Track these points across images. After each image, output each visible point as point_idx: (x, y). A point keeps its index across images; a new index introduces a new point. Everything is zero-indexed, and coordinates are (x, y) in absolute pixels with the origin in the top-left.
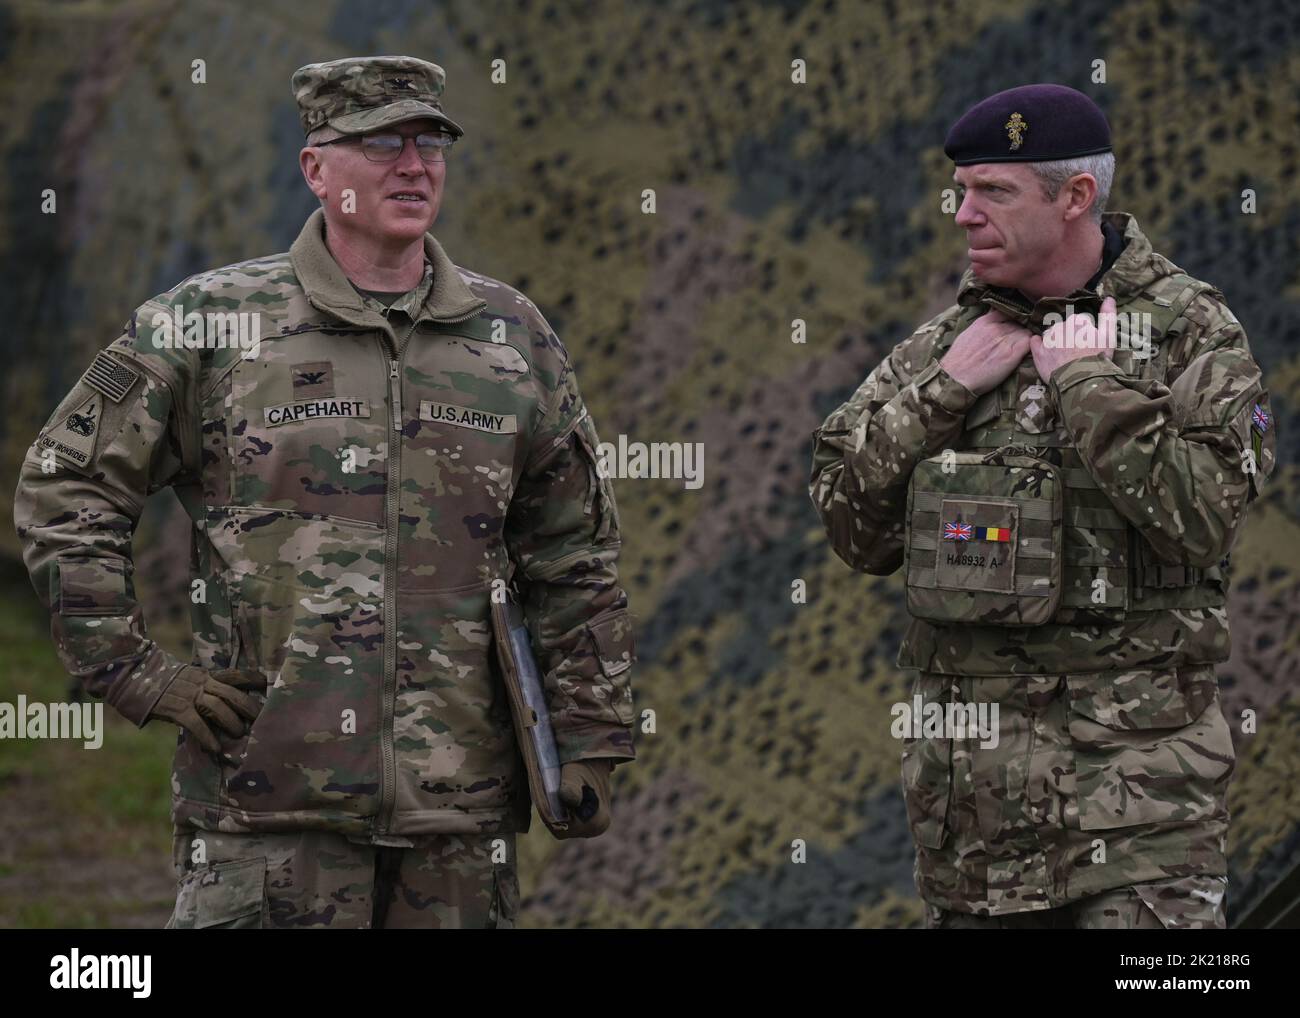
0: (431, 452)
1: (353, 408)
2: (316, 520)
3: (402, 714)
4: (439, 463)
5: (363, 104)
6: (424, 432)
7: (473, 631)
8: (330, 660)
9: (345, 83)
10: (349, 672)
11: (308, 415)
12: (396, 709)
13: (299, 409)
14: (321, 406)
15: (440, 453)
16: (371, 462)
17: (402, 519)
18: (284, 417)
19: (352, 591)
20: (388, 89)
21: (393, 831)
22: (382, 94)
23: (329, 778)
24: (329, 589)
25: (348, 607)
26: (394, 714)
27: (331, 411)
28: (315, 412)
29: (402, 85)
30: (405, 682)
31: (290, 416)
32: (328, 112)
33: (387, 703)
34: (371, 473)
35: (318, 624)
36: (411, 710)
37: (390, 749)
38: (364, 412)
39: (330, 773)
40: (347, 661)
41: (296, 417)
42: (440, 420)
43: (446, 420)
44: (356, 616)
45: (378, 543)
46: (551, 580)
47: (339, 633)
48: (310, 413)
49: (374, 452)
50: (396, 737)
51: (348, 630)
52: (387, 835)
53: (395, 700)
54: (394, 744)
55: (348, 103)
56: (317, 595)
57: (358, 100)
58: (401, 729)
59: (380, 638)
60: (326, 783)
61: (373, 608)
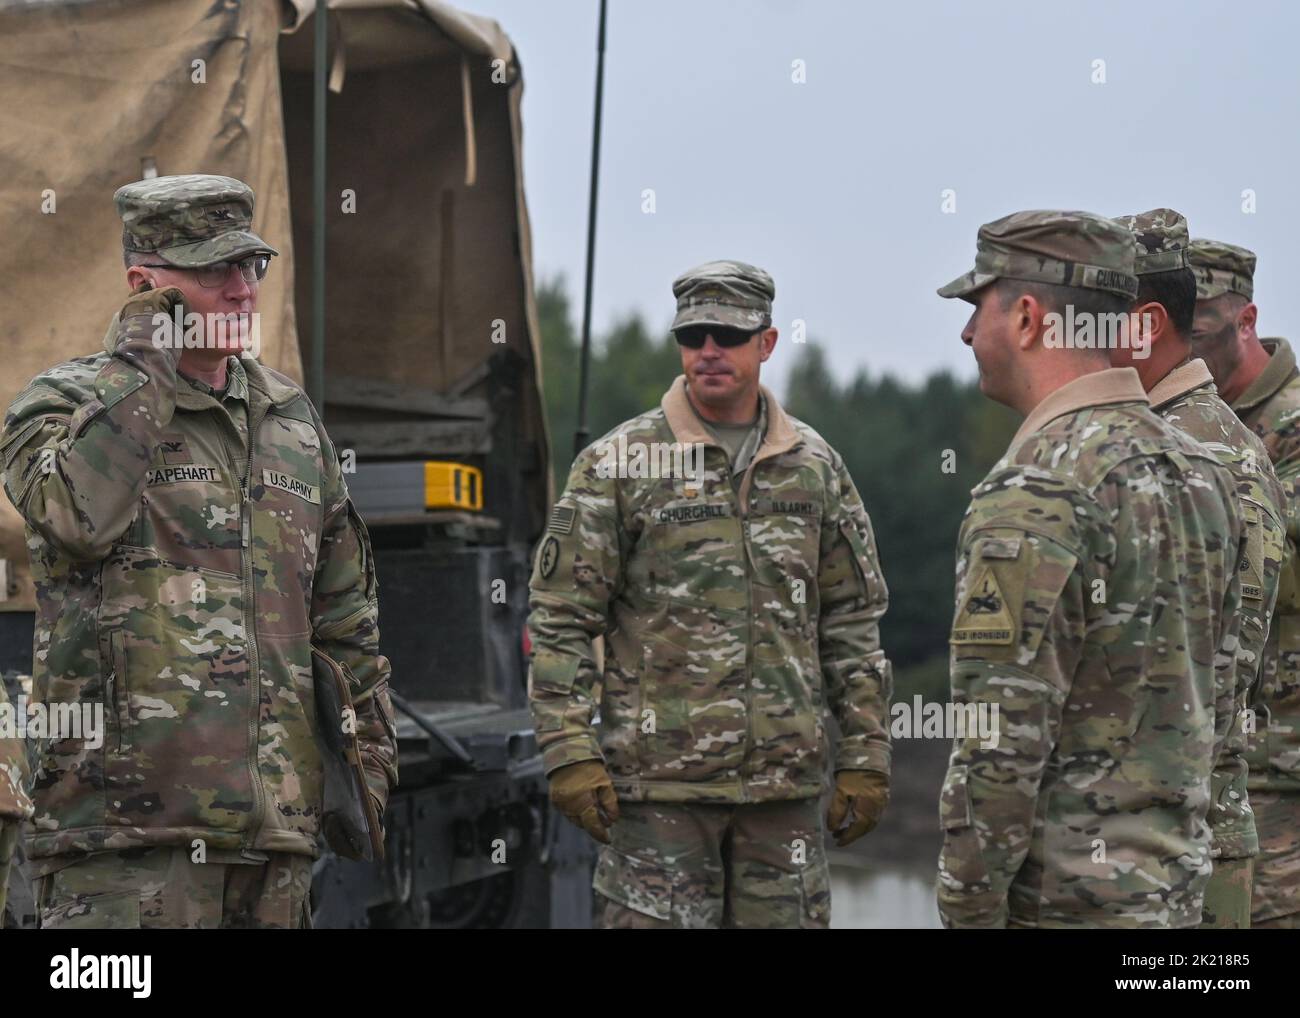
0: (273, 514)
1: (209, 473)
2: (189, 571)
3: (264, 743)
4: (279, 524)
5: (189, 237)
6: (267, 495)
7: (300, 674)
8: (209, 694)
9: (173, 217)
10: (225, 703)
11: (177, 478)
12: (260, 738)
13: (169, 473)
14: (186, 471)
15: (279, 515)
16: (227, 520)
17: (255, 571)
18: (157, 479)
19: (220, 633)
20: (212, 221)
21: (257, 847)
22: (206, 227)
23: (215, 797)
24: (201, 632)
25: (218, 647)
26: (259, 742)
27: (194, 476)
28: (182, 476)
29: (222, 216)
30: (266, 715)
31: (162, 478)
32: (156, 243)
33: (253, 731)
34: (229, 530)
35: (197, 662)
36: (271, 739)
37: (256, 772)
38: (217, 477)
39: (215, 792)
40: (221, 695)
41: (168, 480)
42: (277, 486)
43: (281, 487)
44: (225, 656)
45: (237, 592)
46: (339, 638)
47: (213, 670)
48: (178, 476)
49: (229, 512)
50: (260, 763)
51: (221, 668)
52: (251, 849)
53: (259, 729)
54: (259, 769)
55: (175, 235)
56: (193, 637)
57: (184, 233)
58: (264, 756)
59: (246, 674)
60: (212, 801)
61: (240, 648)
